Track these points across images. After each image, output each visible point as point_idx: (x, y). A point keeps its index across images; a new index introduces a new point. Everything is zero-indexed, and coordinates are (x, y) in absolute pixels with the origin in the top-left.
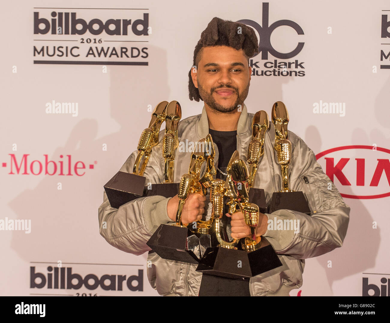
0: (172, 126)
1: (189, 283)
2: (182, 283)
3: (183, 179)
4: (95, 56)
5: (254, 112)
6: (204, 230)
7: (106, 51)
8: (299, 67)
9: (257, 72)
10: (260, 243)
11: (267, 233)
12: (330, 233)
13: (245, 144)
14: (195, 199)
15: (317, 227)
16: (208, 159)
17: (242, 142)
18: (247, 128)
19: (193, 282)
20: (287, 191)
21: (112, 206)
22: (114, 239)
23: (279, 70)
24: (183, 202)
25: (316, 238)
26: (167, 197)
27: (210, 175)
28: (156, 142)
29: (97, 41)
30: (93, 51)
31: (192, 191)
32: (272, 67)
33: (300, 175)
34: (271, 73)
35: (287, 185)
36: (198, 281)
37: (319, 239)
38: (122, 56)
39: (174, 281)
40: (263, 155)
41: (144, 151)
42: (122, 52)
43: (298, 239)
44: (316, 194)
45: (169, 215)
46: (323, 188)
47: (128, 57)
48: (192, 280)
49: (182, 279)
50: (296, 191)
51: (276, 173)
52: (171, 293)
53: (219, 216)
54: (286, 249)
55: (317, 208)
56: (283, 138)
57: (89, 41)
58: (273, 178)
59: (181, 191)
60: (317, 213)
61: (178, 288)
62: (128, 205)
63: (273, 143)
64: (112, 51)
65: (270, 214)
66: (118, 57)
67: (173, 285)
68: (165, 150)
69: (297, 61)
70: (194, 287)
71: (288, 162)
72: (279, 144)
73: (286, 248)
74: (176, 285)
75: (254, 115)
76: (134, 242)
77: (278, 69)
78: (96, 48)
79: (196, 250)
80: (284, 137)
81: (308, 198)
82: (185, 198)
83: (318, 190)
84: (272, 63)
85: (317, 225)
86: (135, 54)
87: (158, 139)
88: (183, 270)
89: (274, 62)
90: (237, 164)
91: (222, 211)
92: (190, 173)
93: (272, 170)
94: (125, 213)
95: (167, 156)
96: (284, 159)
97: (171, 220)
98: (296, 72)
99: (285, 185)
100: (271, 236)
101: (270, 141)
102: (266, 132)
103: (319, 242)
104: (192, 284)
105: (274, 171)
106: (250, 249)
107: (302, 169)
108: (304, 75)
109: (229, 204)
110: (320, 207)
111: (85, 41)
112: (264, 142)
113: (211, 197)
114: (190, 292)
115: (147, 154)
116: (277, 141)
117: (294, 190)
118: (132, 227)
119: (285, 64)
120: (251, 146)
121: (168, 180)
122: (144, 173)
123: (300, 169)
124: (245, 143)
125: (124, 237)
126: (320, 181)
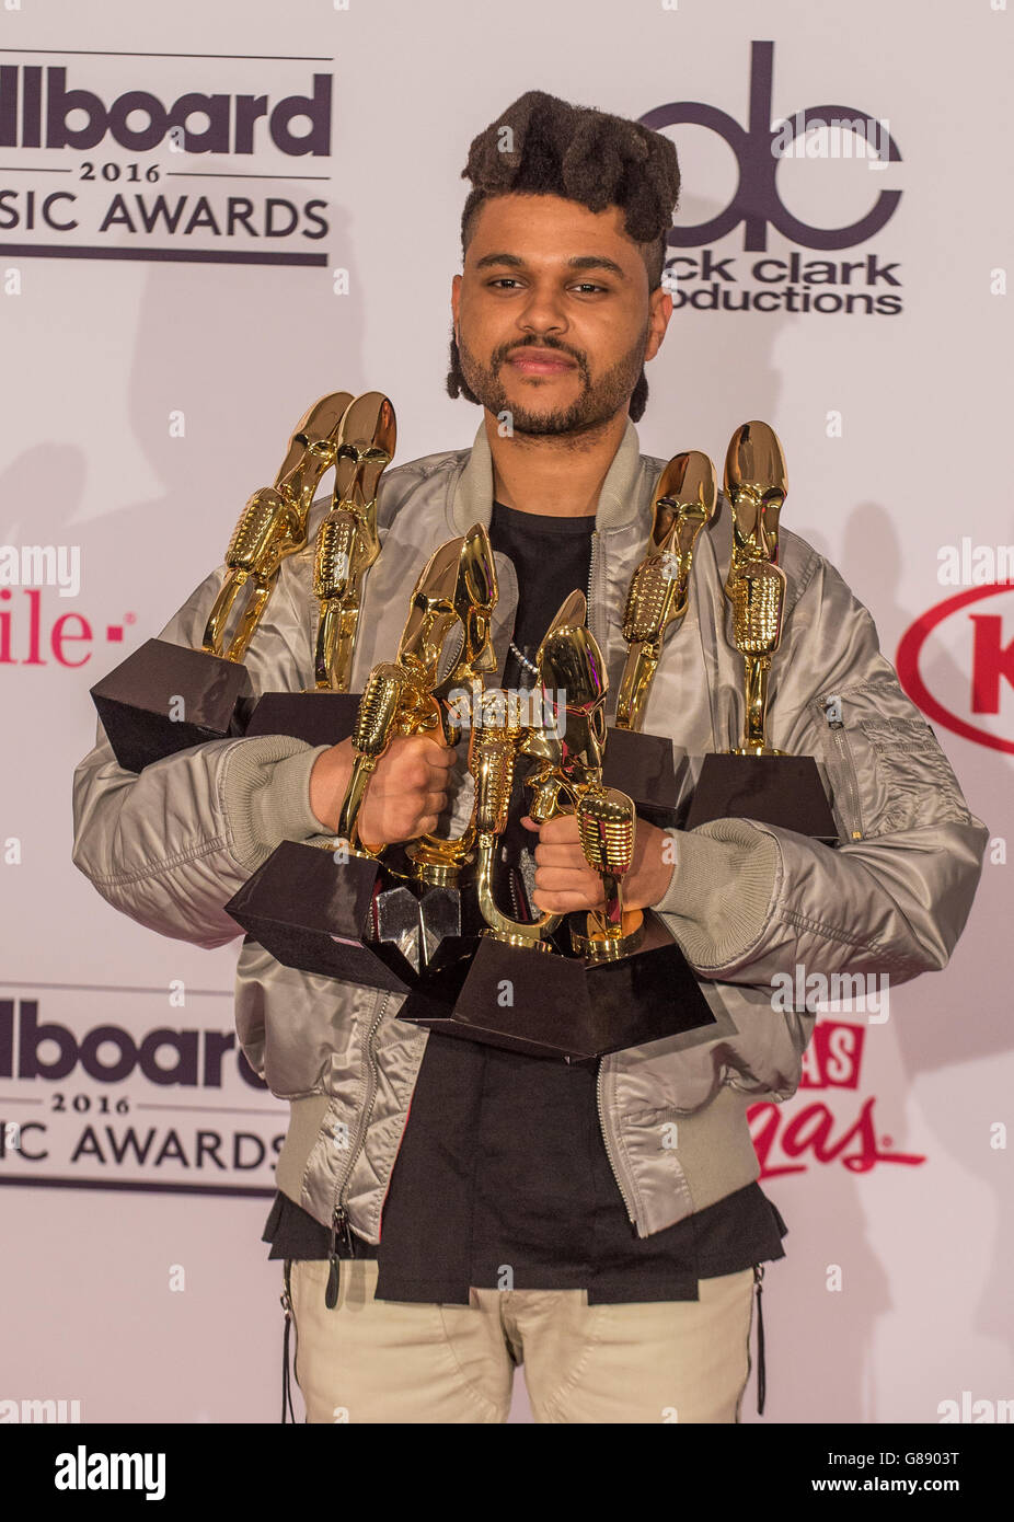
0: (358, 487)
1: (381, 1059)
2: (354, 1059)
3: (375, 682)
4: (132, 229)
5: (666, 454)
6: (441, 873)
7: (172, 212)
8: (880, 280)
9: (727, 294)
10: (637, 932)
11: (670, 900)
12: (904, 916)
13: (621, 566)
14: (413, 755)
15: (855, 890)
16: (469, 615)
17: (609, 560)
18: (634, 512)
19: (395, 1057)
20: (759, 752)
21: (123, 765)
22: (121, 883)
23: (807, 291)
24: (370, 767)
25: (849, 933)
26: (314, 744)
27: (473, 674)
28: (297, 540)
29: (141, 174)
30: (124, 210)
31: (408, 729)
32: (781, 278)
33: (812, 698)
34: (777, 301)
35: (761, 728)
36: (413, 1055)
37: (861, 935)
38: (231, 232)
39: (328, 1048)
40: (685, 614)
41: (248, 570)
42: (232, 216)
43: (781, 931)
44: (864, 771)
45: (315, 808)
46: (892, 748)
47: (253, 233)
48: (390, 1050)
49: (355, 1046)
50: (795, 754)
51: (722, 684)
52: (315, 1092)
53: (491, 826)
54: (734, 964)
55: (867, 821)
56: (761, 557)
57: (111, 172)
58: (713, 699)
59: (363, 726)
60: (864, 839)
61: (342, 1076)
62: (172, 766)
63: (724, 572)
64: (197, 213)
65: (688, 831)
66: (217, 232)
67: (325, 1064)
68: (325, 570)
69: (872, 259)
70: (396, 1076)
71: (772, 646)
72: (743, 577)
73: (734, 959)
74: (336, 1066)
75: (664, 466)
76: (188, 899)
77: (807, 288)
78: (139, 198)
79: (406, 943)
80: (762, 554)
81: (833, 781)
82: (376, 750)
83: (875, 756)
84: (781, 265)
85: (856, 885)
86: (278, 226)
87: (306, 529)
88: (360, 1012)
89: (787, 261)
90: (566, 640)
91: (506, 808)
92: (404, 659)
93: (712, 671)
94: (162, 792)
95: (330, 594)
96: (755, 634)
97: (321, 829)
98: (868, 299)
99: (752, 728)
100: (683, 913)
101: (713, 563)
102: (701, 532)
103: (862, 948)
104: (388, 1063)
105: (717, 674)
106: (601, 952)
107: (823, 675)
108: (898, 309)
109: (535, 782)
110: (878, 818)
111: (97, 172)
112: (693, 565)
113: (471, 752)
114: (380, 1092)
115: (259, 581)
116: (737, 567)
117: (788, 751)
118: (182, 845)
119: (831, 268)
120: (642, 578)
121: (327, 680)
122: (248, 649)
123: (815, 676)
124: (621, 563)
125: (155, 879)
126: (885, 722)
